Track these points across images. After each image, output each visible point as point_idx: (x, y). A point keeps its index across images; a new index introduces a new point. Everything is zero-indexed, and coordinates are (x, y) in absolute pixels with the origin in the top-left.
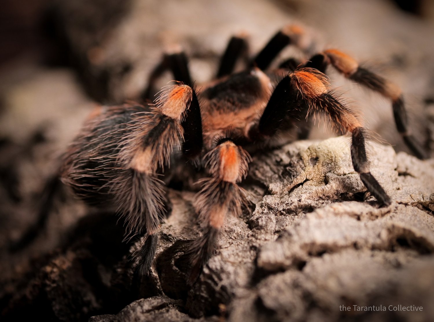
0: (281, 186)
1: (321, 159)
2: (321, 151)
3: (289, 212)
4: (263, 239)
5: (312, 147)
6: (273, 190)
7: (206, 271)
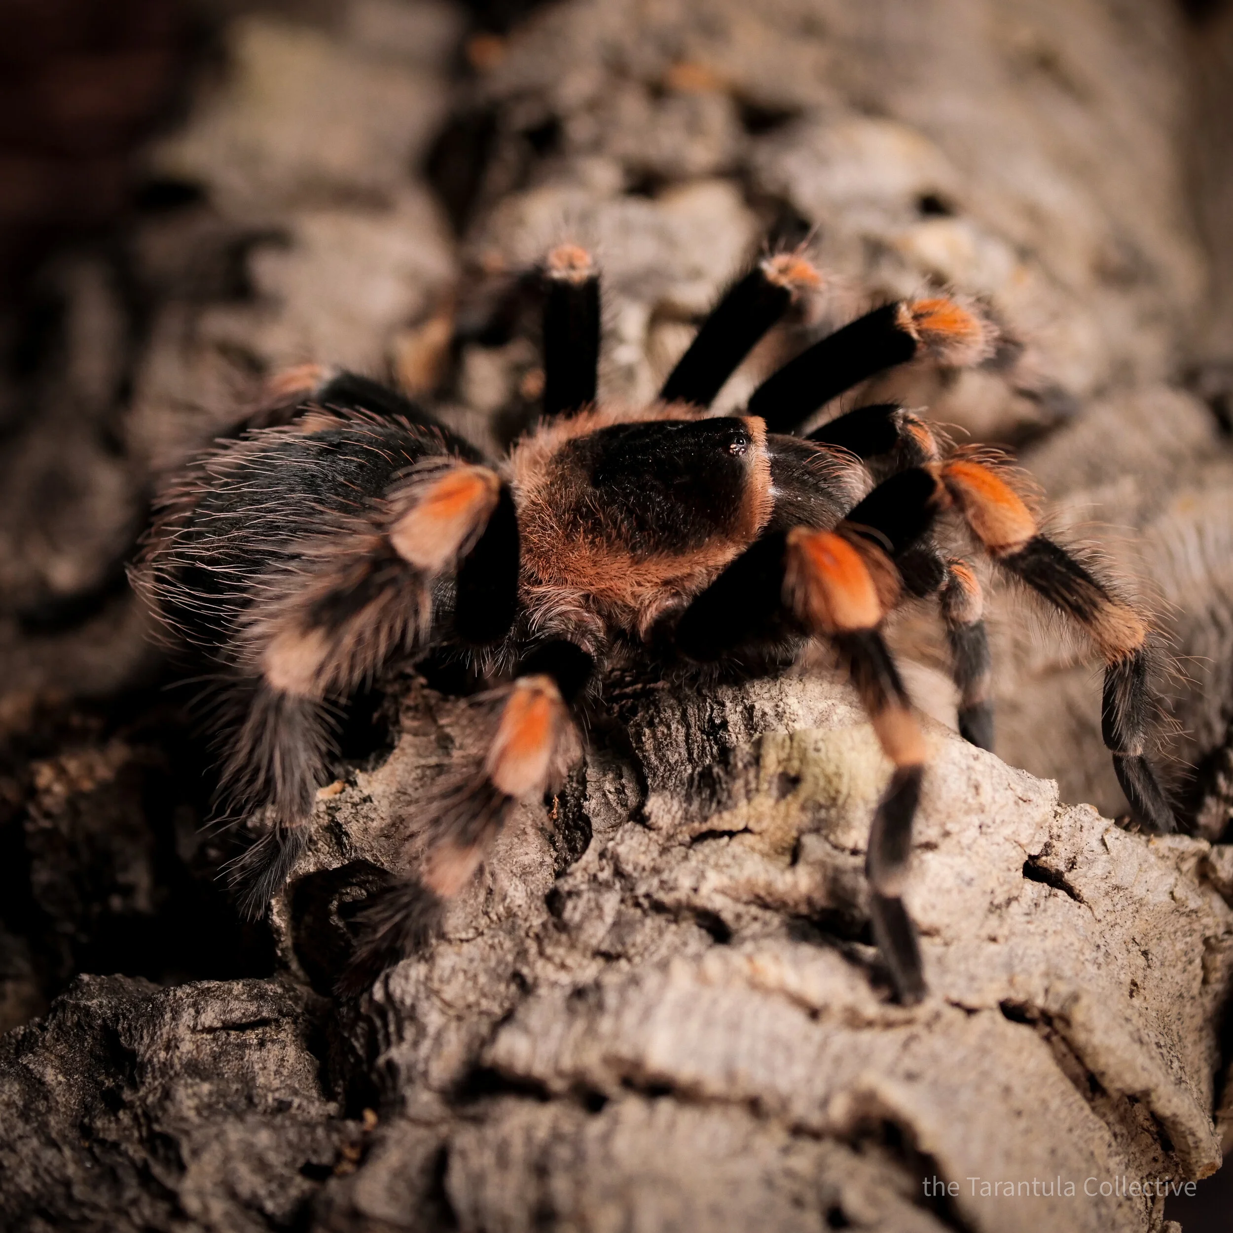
0: (680, 813)
1: (806, 789)
2: (816, 763)
3: (658, 907)
4: (557, 960)
5: (802, 740)
6: (653, 819)
7: (378, 993)
